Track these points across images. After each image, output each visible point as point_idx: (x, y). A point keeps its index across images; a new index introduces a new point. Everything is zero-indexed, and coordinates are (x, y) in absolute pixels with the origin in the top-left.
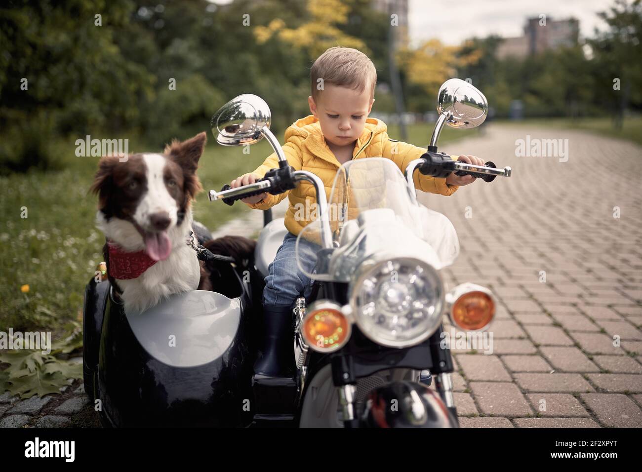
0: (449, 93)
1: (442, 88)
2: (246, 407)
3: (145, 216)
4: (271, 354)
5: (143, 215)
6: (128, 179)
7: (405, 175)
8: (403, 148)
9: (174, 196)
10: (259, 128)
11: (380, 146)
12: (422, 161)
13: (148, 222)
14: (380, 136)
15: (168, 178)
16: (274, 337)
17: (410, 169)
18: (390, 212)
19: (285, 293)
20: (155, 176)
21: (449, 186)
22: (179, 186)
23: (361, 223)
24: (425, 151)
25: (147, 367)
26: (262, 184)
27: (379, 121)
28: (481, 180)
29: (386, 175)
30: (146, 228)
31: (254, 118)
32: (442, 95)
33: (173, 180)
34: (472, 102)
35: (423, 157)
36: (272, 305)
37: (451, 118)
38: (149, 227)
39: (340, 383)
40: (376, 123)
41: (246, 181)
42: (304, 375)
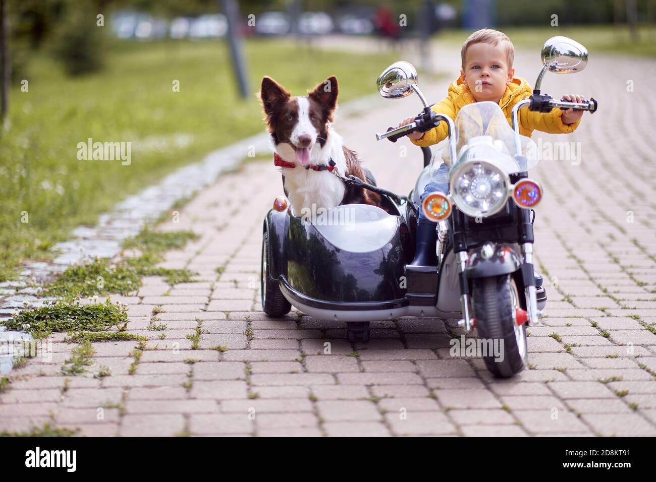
2: (403, 285)
3: (296, 138)
5: (295, 137)
6: (287, 114)
9: (315, 126)
13: (298, 141)
15: (311, 115)
20: (303, 113)
22: (319, 119)
30: (296, 145)
33: (315, 116)
38: (298, 144)
39: (457, 251)
42: (442, 260)
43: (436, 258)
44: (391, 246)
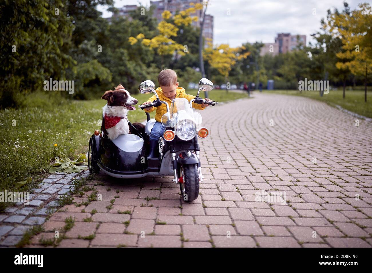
0: (202, 82)
1: (201, 80)
2: (143, 161)
4: (152, 153)
7: (190, 103)
8: (190, 96)
10: (152, 89)
11: (183, 95)
12: (195, 99)
14: (183, 93)
16: (152, 149)
17: (191, 102)
18: (185, 111)
19: (156, 136)
21: (202, 107)
23: (178, 114)
24: (196, 97)
25: (119, 154)
26: (152, 104)
27: (183, 88)
28: (211, 106)
29: (185, 103)
31: (151, 86)
32: (200, 82)
34: (209, 85)
35: (195, 98)
36: (152, 140)
37: (203, 89)
39: (171, 152)
40: (182, 89)
41: (148, 103)
42: (162, 156)
43: (159, 155)
44: (141, 150)
